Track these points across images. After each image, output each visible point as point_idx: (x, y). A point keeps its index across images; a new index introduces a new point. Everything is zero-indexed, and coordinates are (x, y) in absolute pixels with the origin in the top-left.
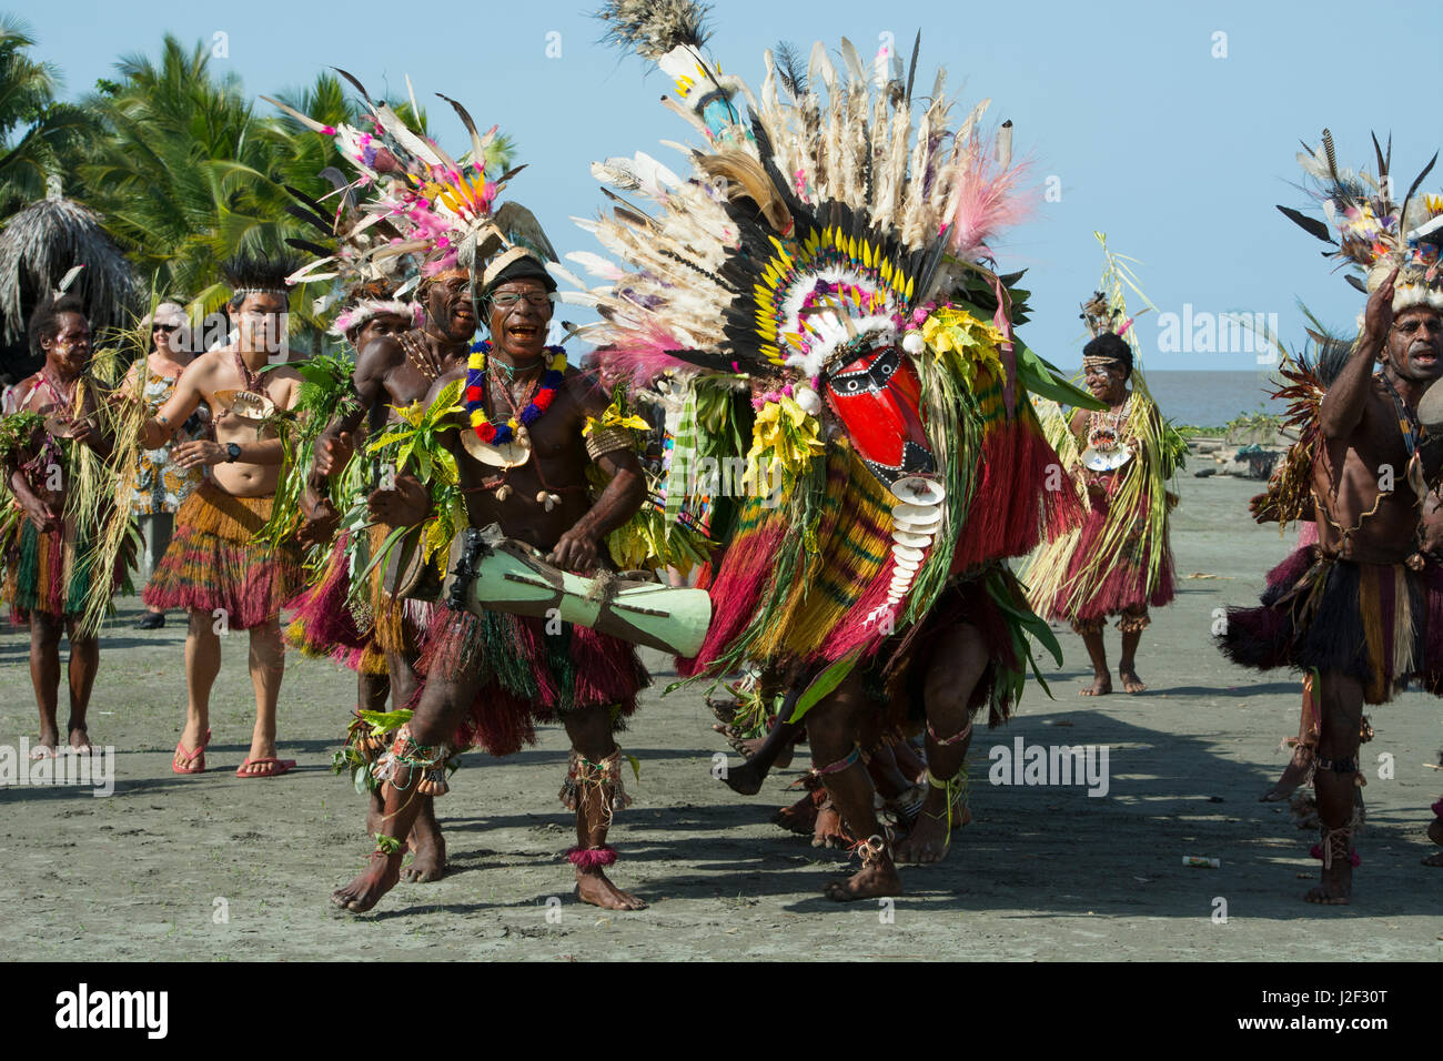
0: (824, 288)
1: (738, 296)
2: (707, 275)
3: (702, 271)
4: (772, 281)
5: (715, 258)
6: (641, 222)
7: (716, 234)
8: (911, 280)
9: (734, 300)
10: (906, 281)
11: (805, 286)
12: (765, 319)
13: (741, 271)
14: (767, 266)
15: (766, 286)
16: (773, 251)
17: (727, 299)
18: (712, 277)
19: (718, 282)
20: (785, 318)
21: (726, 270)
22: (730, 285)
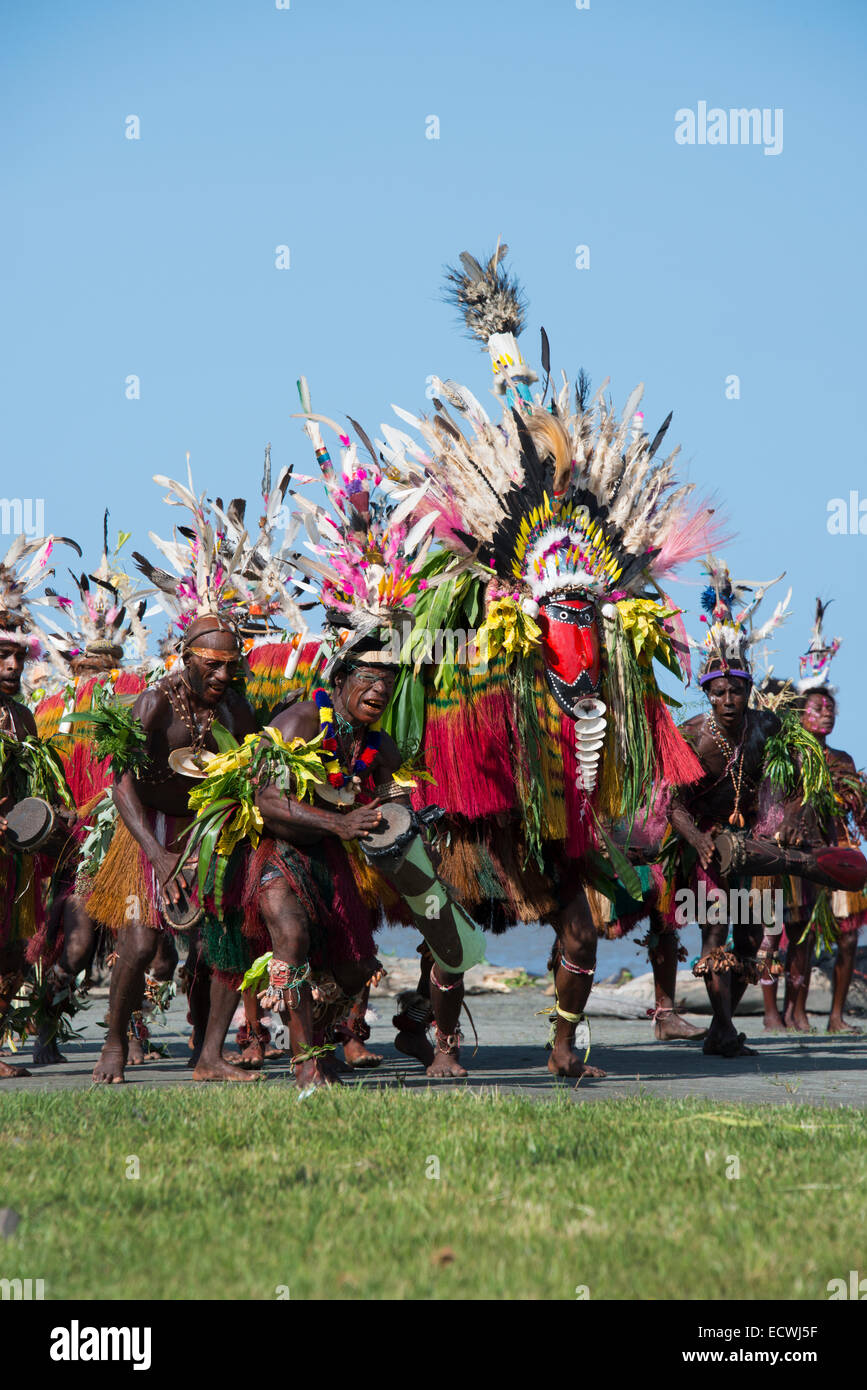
0: (566, 543)
1: (510, 518)
2: (495, 493)
3: (492, 489)
4: (534, 519)
5: (502, 486)
6: (457, 436)
7: (509, 470)
8: (620, 570)
9: (506, 519)
10: (618, 569)
11: (556, 535)
12: (521, 542)
13: (518, 502)
14: (535, 509)
15: (529, 522)
16: (541, 502)
17: (502, 516)
18: (497, 496)
19: (500, 501)
20: (533, 549)
21: (509, 496)
22: (507, 508)
